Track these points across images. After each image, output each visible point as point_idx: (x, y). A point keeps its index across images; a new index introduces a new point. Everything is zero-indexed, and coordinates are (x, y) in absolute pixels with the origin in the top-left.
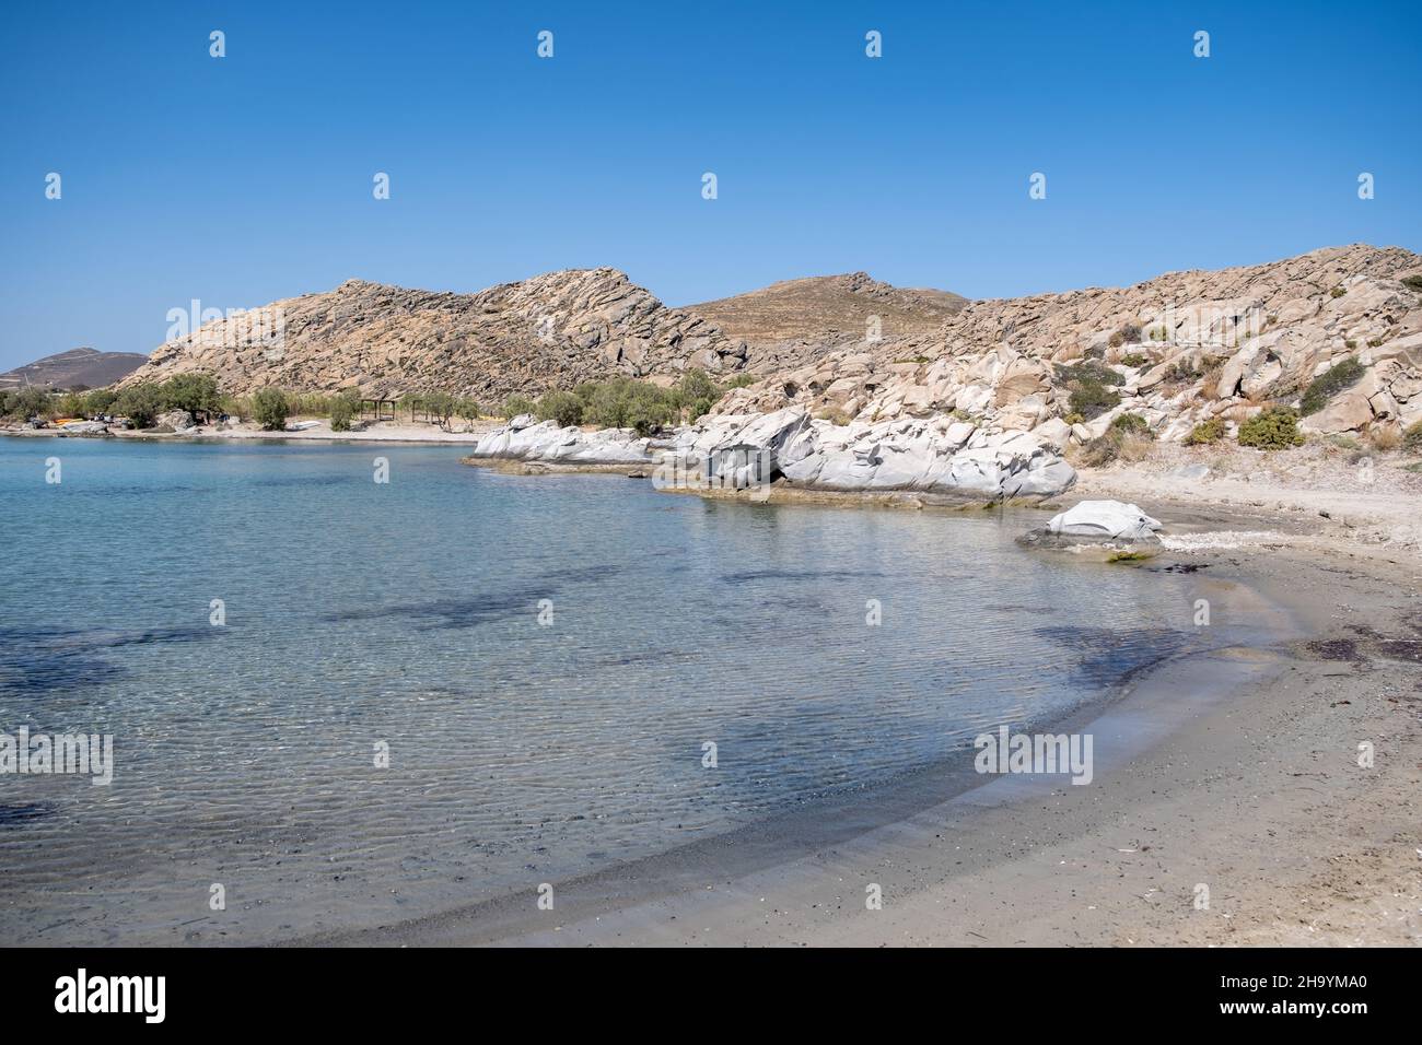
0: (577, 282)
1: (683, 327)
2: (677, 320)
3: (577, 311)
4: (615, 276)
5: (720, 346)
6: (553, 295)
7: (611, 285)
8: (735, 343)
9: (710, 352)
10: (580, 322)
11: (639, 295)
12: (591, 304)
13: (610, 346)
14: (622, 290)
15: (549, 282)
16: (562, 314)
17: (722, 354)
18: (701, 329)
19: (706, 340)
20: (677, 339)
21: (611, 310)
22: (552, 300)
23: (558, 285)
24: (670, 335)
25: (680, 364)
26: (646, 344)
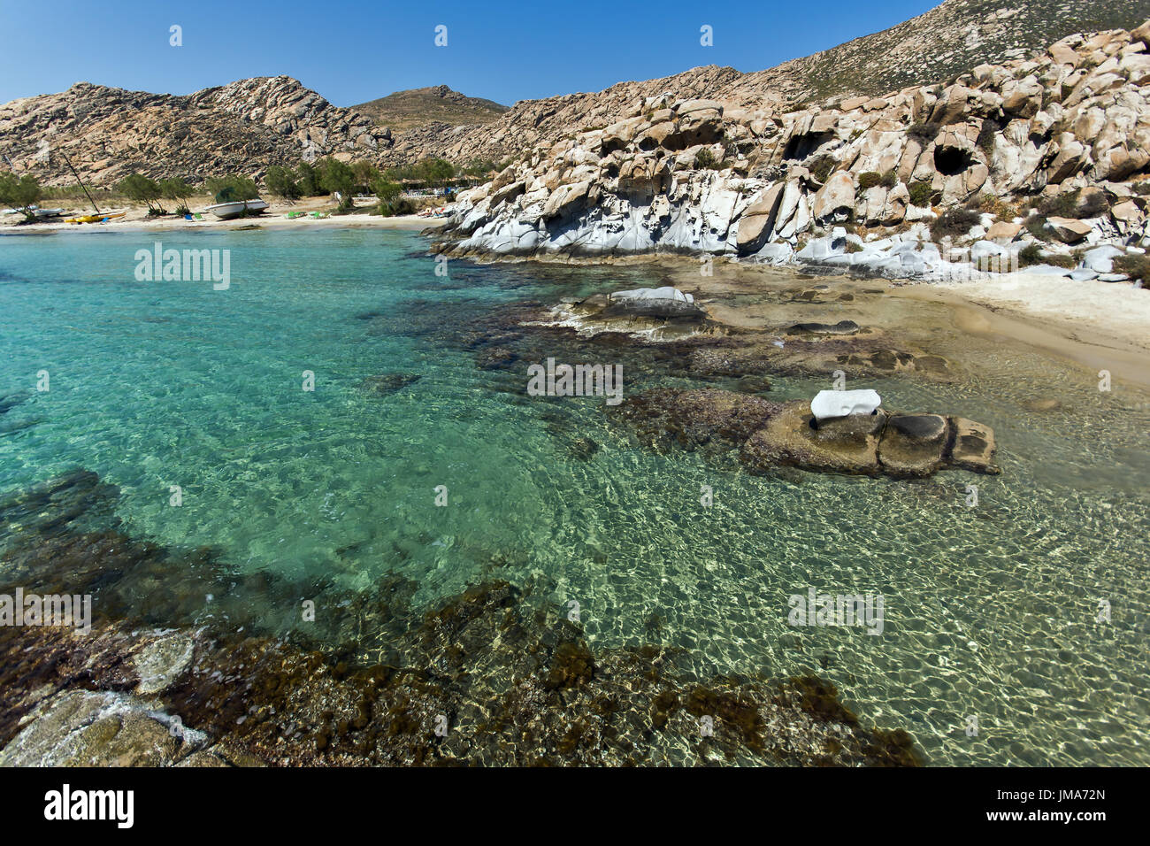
0: (265, 86)
1: (348, 119)
2: (342, 114)
3: (270, 107)
4: (291, 82)
5: (374, 131)
6: (249, 96)
7: (289, 88)
8: (383, 130)
9: (368, 136)
10: (274, 115)
11: (311, 96)
12: (279, 102)
13: (300, 133)
14: (299, 93)
15: (244, 85)
16: (259, 110)
17: (376, 137)
18: (358, 120)
19: (364, 128)
20: (345, 129)
21: (294, 107)
22: (250, 99)
23: (251, 88)
24: (340, 124)
25: (351, 144)
26: (325, 132)
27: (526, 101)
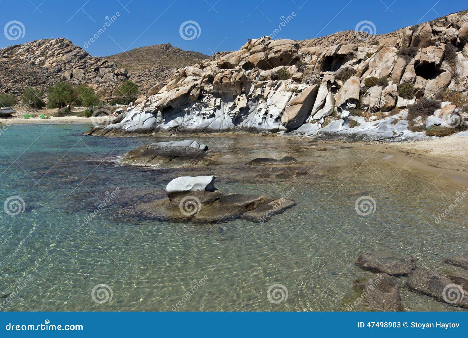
0: (48, 44)
1: (99, 63)
2: (96, 61)
3: (49, 57)
4: (66, 42)
5: (116, 71)
6: (37, 50)
7: (63, 45)
8: (122, 70)
9: (112, 74)
10: (51, 62)
11: (78, 50)
12: (56, 54)
13: (66, 72)
14: (69, 48)
15: (35, 44)
16: (42, 58)
17: (117, 75)
18: (106, 64)
19: (110, 69)
20: (97, 70)
21: (65, 56)
22: (37, 52)
23: (39, 45)
24: (93, 67)
25: (99, 79)
26: (83, 71)
27: (221, 53)
